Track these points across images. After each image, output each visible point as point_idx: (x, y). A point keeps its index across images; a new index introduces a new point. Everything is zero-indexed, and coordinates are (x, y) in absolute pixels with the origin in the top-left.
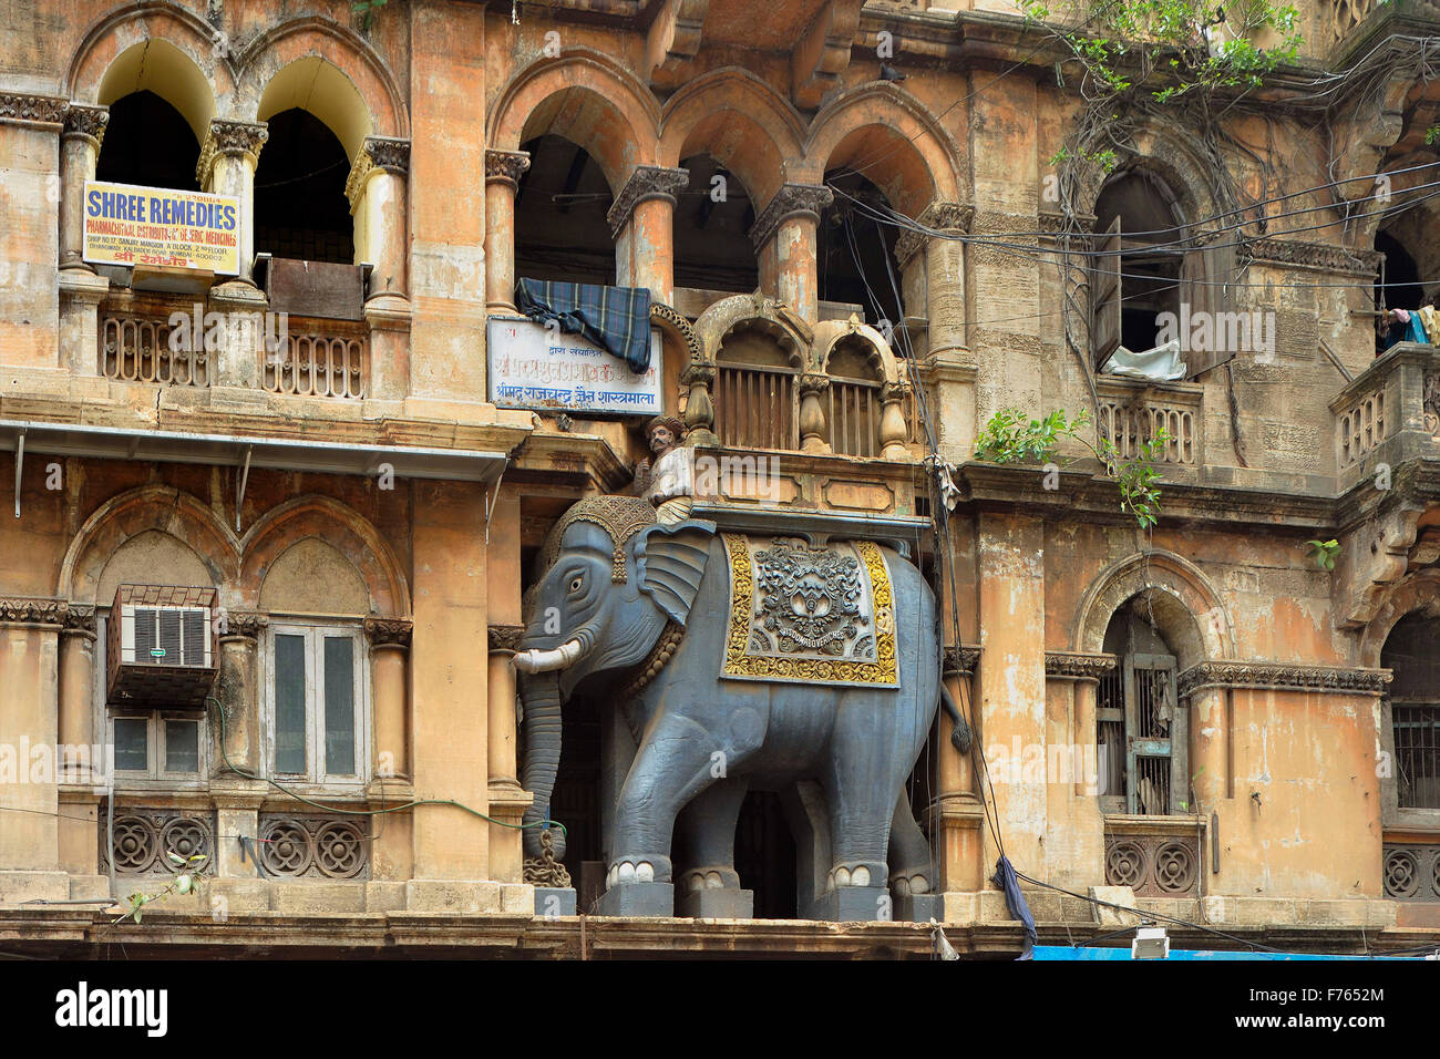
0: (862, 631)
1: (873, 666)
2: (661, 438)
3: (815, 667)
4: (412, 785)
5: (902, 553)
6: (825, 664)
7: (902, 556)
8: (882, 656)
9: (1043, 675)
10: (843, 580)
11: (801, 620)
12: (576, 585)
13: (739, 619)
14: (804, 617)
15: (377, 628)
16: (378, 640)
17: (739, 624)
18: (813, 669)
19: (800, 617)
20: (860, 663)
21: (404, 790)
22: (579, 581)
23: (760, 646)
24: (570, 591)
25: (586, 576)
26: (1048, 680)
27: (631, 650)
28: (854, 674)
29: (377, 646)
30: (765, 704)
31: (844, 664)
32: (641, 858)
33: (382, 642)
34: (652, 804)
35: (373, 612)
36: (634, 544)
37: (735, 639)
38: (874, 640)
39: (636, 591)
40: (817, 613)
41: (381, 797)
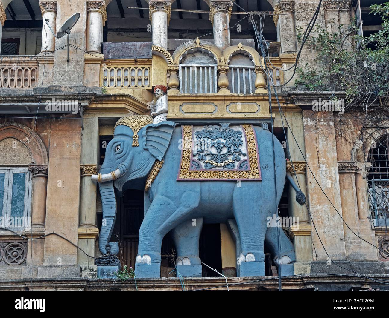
0: (243, 158)
1: (248, 172)
2: (158, 93)
3: (221, 174)
4: (45, 228)
5: (264, 128)
6: (226, 173)
7: (264, 129)
8: (252, 168)
9: (337, 171)
10: (234, 140)
11: (214, 156)
12: (118, 148)
13: (186, 157)
14: (216, 155)
15: (33, 169)
16: (35, 173)
17: (186, 159)
18: (220, 175)
19: (214, 155)
20: (242, 171)
21: (41, 230)
22: (119, 147)
23: (195, 167)
24: (115, 151)
25: (122, 145)
26: (340, 173)
27: (141, 172)
28: (239, 176)
29: (35, 175)
30: (198, 189)
31: (235, 172)
32: (145, 253)
33: (36, 174)
34: (149, 231)
35: (33, 163)
36: (142, 132)
37: (184, 165)
38: (248, 161)
39: (143, 149)
40: (222, 153)
41: (31, 233)
